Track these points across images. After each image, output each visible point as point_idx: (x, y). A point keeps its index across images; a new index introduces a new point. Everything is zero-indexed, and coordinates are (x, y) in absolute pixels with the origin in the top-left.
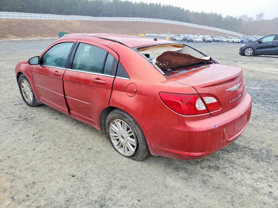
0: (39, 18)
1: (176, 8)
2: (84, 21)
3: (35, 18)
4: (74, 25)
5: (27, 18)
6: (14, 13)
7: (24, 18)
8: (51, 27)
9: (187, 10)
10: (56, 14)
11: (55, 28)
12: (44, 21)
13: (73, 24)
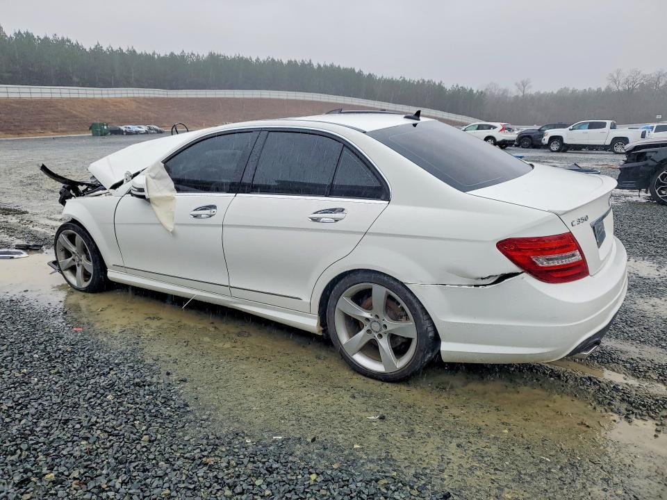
0: (49, 96)
1: (345, 70)
2: (144, 98)
3: (38, 96)
4: (124, 108)
5: (23, 96)
6: (8, 86)
7: (17, 96)
8: (74, 112)
9: (370, 74)
10: (83, 86)
11: (82, 115)
12: (58, 100)
13: (122, 106)
